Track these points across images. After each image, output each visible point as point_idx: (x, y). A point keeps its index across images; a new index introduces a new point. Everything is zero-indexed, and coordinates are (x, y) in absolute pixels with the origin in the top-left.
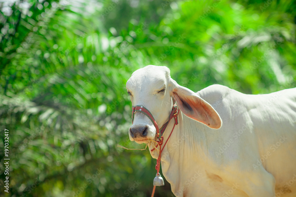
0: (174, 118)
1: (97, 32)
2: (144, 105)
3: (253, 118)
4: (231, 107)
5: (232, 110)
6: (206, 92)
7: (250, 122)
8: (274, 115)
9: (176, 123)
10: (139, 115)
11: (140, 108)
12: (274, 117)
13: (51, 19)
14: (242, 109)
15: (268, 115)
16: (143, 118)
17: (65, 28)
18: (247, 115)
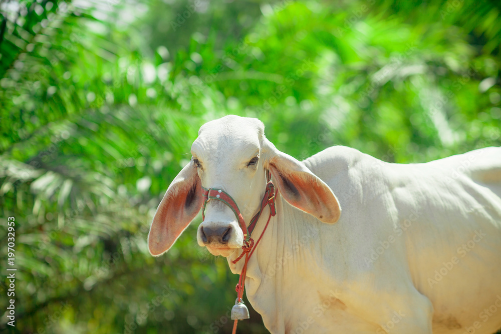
0: (270, 205)
1: (136, 54)
2: (223, 188)
3: (398, 203)
4: (363, 184)
5: (364, 189)
6: (321, 159)
7: (392, 209)
8: (435, 199)
9: (273, 213)
10: (216, 206)
11: (218, 193)
12: (434, 203)
13: (58, 31)
14: (381, 187)
15: (425, 199)
16: (223, 211)
17: (82, 47)
18: (389, 198)
